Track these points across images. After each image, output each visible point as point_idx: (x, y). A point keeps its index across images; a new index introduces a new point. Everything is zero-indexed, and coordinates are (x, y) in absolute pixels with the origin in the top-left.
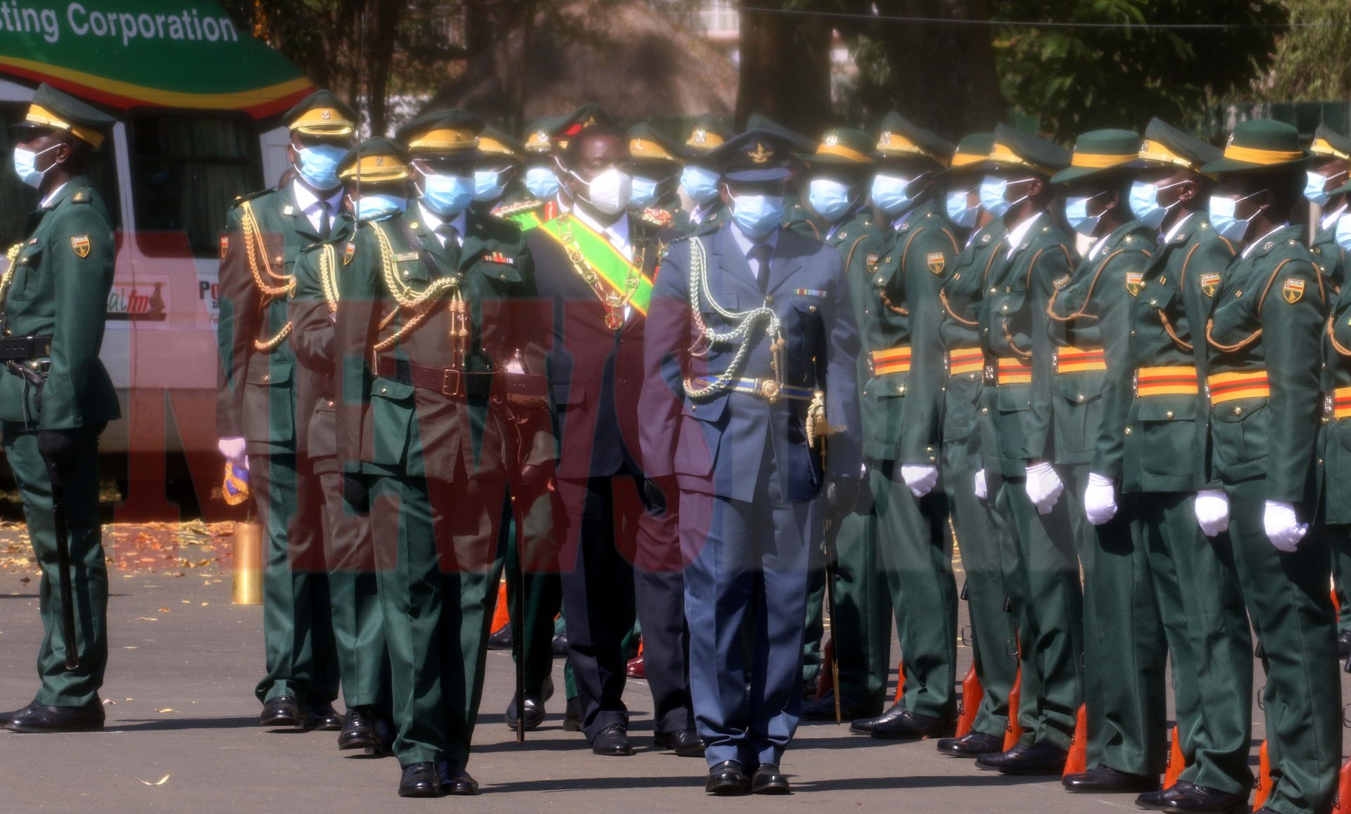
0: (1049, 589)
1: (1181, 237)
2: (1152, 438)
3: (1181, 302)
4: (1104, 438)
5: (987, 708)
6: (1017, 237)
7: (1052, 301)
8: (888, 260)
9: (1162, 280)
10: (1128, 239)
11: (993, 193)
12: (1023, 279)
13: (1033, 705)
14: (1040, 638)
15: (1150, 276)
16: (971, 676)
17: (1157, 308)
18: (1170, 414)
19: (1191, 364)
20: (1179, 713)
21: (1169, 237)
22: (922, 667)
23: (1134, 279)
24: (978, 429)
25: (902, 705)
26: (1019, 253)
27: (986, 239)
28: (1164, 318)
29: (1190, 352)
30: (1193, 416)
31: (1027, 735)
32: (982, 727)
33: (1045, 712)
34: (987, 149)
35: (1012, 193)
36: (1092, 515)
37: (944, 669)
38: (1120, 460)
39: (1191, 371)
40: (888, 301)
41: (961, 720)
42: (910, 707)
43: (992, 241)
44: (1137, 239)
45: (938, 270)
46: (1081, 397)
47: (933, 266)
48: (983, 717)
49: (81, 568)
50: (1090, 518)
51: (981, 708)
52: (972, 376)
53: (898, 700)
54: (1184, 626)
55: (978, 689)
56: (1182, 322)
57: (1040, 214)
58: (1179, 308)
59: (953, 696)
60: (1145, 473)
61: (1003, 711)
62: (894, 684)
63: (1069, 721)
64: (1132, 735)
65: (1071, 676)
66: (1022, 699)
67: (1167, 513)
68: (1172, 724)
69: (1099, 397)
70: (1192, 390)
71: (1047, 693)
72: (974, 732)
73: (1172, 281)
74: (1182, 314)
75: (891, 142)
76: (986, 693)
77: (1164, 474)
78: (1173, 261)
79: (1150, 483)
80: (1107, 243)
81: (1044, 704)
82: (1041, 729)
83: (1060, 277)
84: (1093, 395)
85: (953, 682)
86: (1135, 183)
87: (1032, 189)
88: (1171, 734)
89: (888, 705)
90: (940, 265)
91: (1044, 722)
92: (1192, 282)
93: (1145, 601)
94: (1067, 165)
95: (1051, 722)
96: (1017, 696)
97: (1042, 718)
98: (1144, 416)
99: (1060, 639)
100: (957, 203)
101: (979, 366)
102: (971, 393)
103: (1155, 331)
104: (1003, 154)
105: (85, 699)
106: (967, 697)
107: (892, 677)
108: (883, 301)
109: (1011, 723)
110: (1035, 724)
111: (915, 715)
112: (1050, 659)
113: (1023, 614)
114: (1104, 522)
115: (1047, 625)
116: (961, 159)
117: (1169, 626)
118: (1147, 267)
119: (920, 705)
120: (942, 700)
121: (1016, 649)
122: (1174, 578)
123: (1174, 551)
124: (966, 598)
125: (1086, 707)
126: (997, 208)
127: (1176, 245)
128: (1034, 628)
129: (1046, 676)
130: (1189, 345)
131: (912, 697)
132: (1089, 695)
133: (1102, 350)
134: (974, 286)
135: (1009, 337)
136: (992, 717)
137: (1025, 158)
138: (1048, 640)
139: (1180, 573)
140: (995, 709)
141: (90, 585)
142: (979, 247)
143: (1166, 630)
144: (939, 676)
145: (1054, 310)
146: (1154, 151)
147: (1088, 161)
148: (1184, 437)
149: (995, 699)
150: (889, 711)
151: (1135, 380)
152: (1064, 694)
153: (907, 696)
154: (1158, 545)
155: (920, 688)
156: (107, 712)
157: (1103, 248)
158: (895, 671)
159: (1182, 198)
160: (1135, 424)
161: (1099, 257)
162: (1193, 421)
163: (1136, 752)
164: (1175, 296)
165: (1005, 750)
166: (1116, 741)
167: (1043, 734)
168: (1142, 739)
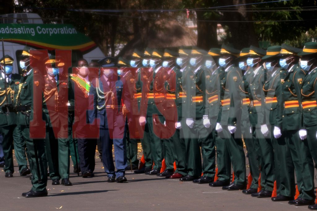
0: (267, 154)
1: (292, 70)
2: (289, 118)
3: (293, 85)
4: (278, 118)
5: (253, 182)
7: (264, 87)
8: (224, 78)
9: (289, 81)
10: (281, 71)
11: (250, 61)
13: (264, 181)
14: (265, 165)
15: (286, 80)
16: (249, 175)
17: (288, 87)
18: (293, 112)
19: (297, 100)
20: (298, 182)
21: (289, 71)
22: (238, 173)
23: (282, 80)
24: (249, 117)
25: (234, 182)
26: (257, 75)
27: (249, 73)
28: (290, 90)
29: (296, 97)
31: (263, 188)
32: (253, 187)
33: (267, 183)
34: (248, 52)
35: (254, 62)
36: (276, 136)
37: (243, 173)
38: (282, 123)
39: (297, 102)
41: (248, 186)
42: (236, 183)
43: (251, 73)
44: (283, 71)
46: (272, 109)
48: (253, 184)
49: (41, 158)
50: (275, 137)
51: (252, 182)
52: (248, 105)
53: (233, 181)
54: (298, 161)
55: (251, 178)
56: (294, 90)
57: (261, 66)
58: (293, 87)
59: (246, 180)
60: (287, 126)
61: (257, 183)
62: (232, 178)
63: (272, 184)
64: (287, 187)
65: (272, 174)
66: (261, 180)
67: (293, 135)
68: (296, 184)
69: (276, 108)
70: (298, 106)
71: (267, 178)
72: (251, 188)
73: (291, 81)
74: (294, 88)
75: (223, 51)
76: (253, 179)
77: (292, 126)
78: (291, 76)
79: (289, 128)
80: (276, 73)
81: (266, 181)
82: (266, 187)
83: (266, 81)
84: (274, 108)
85: (246, 177)
87: (259, 60)
91: (267, 185)
92: (296, 81)
93: (289, 156)
94: (266, 55)
95: (268, 185)
97: (266, 184)
98: (287, 112)
99: (270, 165)
100: (242, 65)
101: (249, 103)
103: (288, 93)
104: (252, 52)
105: (43, 189)
106: (249, 180)
107: (232, 176)
108: (223, 88)
109: (259, 186)
110: (264, 186)
111: (237, 185)
112: (267, 170)
113: (261, 160)
114: (279, 138)
115: (266, 162)
116: (242, 54)
117: (295, 162)
118: (285, 78)
119: (238, 182)
120: (243, 181)
121: (259, 168)
122: (295, 150)
123: (295, 144)
124: (248, 157)
125: (276, 182)
126: (251, 65)
127: (291, 72)
128: (263, 163)
129: (267, 174)
130: (296, 95)
131: (236, 181)
132: (277, 178)
133: (276, 98)
135: (255, 95)
136: (255, 184)
137: (257, 53)
138: (267, 166)
139: (296, 149)
140: (255, 182)
141: (43, 163)
142: (248, 75)
143: (294, 162)
144: (242, 175)
145: (264, 89)
146: (284, 52)
147: (270, 54)
148: (296, 117)
149: (255, 180)
150: (231, 184)
151: (284, 104)
152: (271, 179)
153: (235, 180)
154: (291, 143)
155: (238, 178)
156: (48, 192)
158: (232, 175)
159: (292, 61)
160: (285, 115)
161: (274, 76)
162: (298, 113)
163: (288, 191)
164: (292, 84)
165: (258, 192)
166: (283, 189)
167: (267, 188)
168: (290, 188)
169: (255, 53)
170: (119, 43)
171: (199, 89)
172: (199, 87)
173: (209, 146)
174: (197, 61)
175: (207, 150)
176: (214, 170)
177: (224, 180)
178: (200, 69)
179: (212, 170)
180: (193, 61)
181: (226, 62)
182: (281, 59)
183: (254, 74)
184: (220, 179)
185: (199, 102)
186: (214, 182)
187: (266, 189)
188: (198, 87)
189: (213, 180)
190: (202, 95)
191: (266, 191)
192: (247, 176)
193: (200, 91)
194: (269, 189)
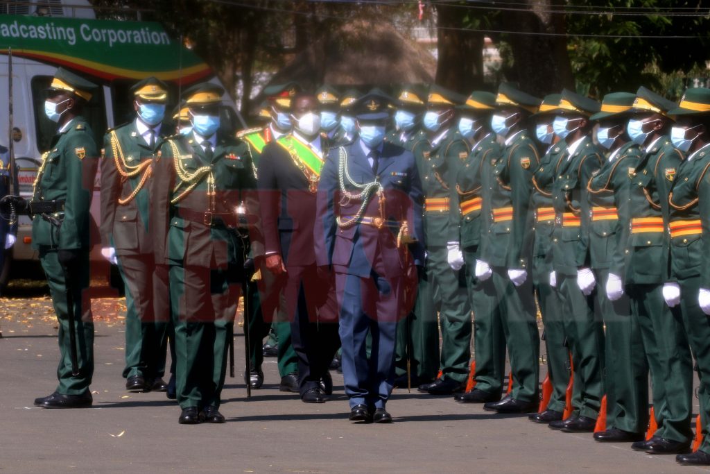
0: (588, 335)
1: (655, 149)
2: (640, 255)
3: (655, 183)
4: (617, 255)
5: (555, 397)
6: (573, 149)
7: (589, 182)
8: (501, 161)
9: (645, 172)
10: (630, 150)
11: (560, 126)
12: (576, 171)
13: (579, 395)
14: (582, 360)
15: (639, 170)
17: (641, 187)
18: (649, 242)
19: (660, 216)
20: (654, 400)
21: (648, 150)
22: (521, 376)
23: (631, 170)
24: (552, 250)
25: (511, 395)
26: (574, 157)
27: (557, 150)
28: (646, 192)
29: (659, 210)
30: (661, 244)
31: (575, 411)
32: (552, 407)
33: (585, 399)
34: (557, 103)
35: (570, 126)
36: (611, 295)
37: (533, 376)
38: (624, 267)
39: (660, 220)
40: (501, 183)
41: (542, 403)
42: (515, 397)
43: (560, 151)
44: (634, 150)
45: (526, 167)
46: (605, 234)
47: (524, 165)
48: (553, 402)
49: (80, 321)
50: (609, 297)
51: (552, 397)
52: (549, 222)
53: (509, 393)
54: (657, 354)
55: (550, 387)
56: (655, 194)
57: (584, 137)
58: (654, 186)
59: (537, 391)
60: (636, 274)
61: (563, 399)
62: (507, 384)
63: (597, 404)
64: (630, 411)
65: (599, 380)
66: (574, 392)
67: (647, 294)
68: (651, 406)
69: (614, 233)
70: (661, 230)
71: (586, 389)
72: (548, 410)
73: (650, 172)
74: (655, 190)
75: (502, 99)
76: (555, 389)
77: (646, 274)
78: (650, 161)
79: (639, 279)
80: (619, 152)
81: (584, 395)
82: (583, 408)
84: (611, 232)
85: (538, 383)
86: (631, 120)
87: (581, 124)
88: (651, 410)
89: (504, 395)
90: (527, 164)
92: (661, 173)
93: (637, 341)
94: (598, 111)
96: (571, 391)
97: (583, 403)
98: (636, 243)
99: (593, 361)
100: (542, 131)
101: (552, 217)
102: (548, 231)
103: (641, 199)
104: (566, 105)
105: (82, 391)
106: (544, 392)
107: (506, 381)
108: (498, 183)
109: (567, 405)
110: (580, 405)
111: (517, 401)
112: (588, 371)
113: (574, 348)
114: (616, 299)
115: (586, 353)
116: (545, 108)
117: (649, 355)
118: (637, 165)
119: (520, 395)
120: (531, 393)
121: (570, 366)
122: (652, 330)
123: (652, 315)
124: (544, 339)
125: (607, 397)
126: (562, 133)
127: (652, 154)
128: (579, 355)
129: (586, 380)
130: (659, 206)
131: (516, 391)
132: (609, 390)
133: (615, 209)
134: (550, 175)
135: (568, 202)
136: (558, 402)
137: (578, 107)
138: (587, 361)
139: (654, 326)
140: (558, 398)
141: (85, 331)
142: (553, 154)
143: (648, 357)
144: (530, 380)
145: (591, 187)
146: (641, 104)
147: (609, 109)
148: (657, 255)
149: (559, 392)
150: (504, 399)
151: (631, 225)
152: (595, 390)
153: (513, 390)
154: (643, 312)
155: (520, 387)
156: (94, 398)
157: (616, 155)
158: (508, 378)
159: (655, 128)
160: (631, 248)
161: (615, 159)
162: (661, 246)
163: (632, 420)
164: (651, 181)
165: (564, 419)
166: (622, 415)
167: (584, 411)
168: (635, 414)
169: (571, 108)
170: (261, 69)
171: (441, 181)
172: (442, 179)
173: (458, 312)
174: (441, 119)
175: (453, 321)
176: (467, 365)
177: (489, 390)
178: (445, 137)
179: (461, 366)
180: (431, 119)
181: (508, 123)
183: (567, 155)
184: (479, 385)
185: (441, 210)
186: (467, 391)
187: (582, 413)
188: (439, 178)
189: (465, 388)
190: (448, 196)
191: (582, 417)
192: (540, 381)
193: (443, 187)
194: (590, 413)
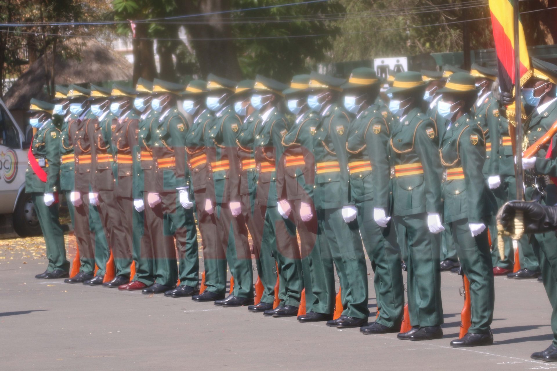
1: (328, 113)
2: (323, 189)
3: (330, 137)
5: (266, 293)
6: (265, 117)
7: (283, 139)
8: (215, 127)
9: (322, 129)
10: (311, 115)
11: (256, 100)
12: (269, 133)
13: (284, 291)
14: (284, 266)
15: (318, 128)
17: (321, 140)
18: (330, 179)
19: (336, 160)
21: (324, 113)
22: (239, 279)
23: (313, 129)
24: (255, 189)
25: (233, 294)
26: (266, 123)
27: (252, 119)
28: (324, 144)
29: (335, 156)
30: (339, 179)
31: (283, 302)
32: (265, 300)
33: (288, 293)
34: (251, 85)
35: (264, 100)
37: (248, 280)
39: (336, 163)
40: (216, 143)
42: (236, 294)
43: (254, 120)
44: (313, 115)
45: (236, 131)
46: (295, 175)
48: (265, 296)
51: (264, 293)
52: (251, 170)
53: (231, 292)
55: (261, 287)
56: (331, 145)
57: (273, 108)
58: (329, 139)
59: (252, 289)
60: (322, 202)
61: (273, 294)
62: (229, 287)
63: (298, 296)
64: (323, 299)
65: (297, 279)
66: (280, 289)
67: (331, 215)
70: (338, 170)
71: (288, 286)
72: (261, 303)
73: (326, 130)
74: (331, 142)
75: (212, 85)
76: (266, 288)
77: (329, 202)
78: (325, 122)
79: (325, 206)
81: (287, 289)
82: (287, 299)
83: (283, 130)
84: (300, 174)
85: (252, 285)
89: (227, 295)
91: (288, 297)
92: (333, 129)
93: (325, 249)
95: (290, 296)
97: (287, 296)
98: (320, 181)
99: (293, 266)
100: (239, 106)
101: (254, 166)
102: (251, 176)
103: (321, 149)
104: (259, 86)
106: (257, 290)
107: (228, 284)
108: (214, 143)
109: (275, 298)
110: (285, 298)
111: (238, 298)
112: (289, 273)
113: (278, 257)
115: (287, 261)
116: (238, 90)
118: (317, 125)
119: (240, 294)
120: (248, 291)
121: (276, 270)
122: (335, 240)
123: (334, 230)
125: (305, 290)
126: (258, 106)
127: (326, 116)
129: (288, 279)
130: (334, 153)
131: (236, 291)
134: (249, 138)
136: (268, 296)
137: (268, 87)
138: (288, 266)
139: (337, 237)
140: (268, 293)
142: (249, 123)
143: (333, 260)
144: (246, 282)
146: (315, 84)
148: (335, 188)
149: (269, 289)
150: (228, 297)
151: (316, 168)
152: (295, 286)
153: (234, 290)
155: (240, 287)
157: (302, 118)
158: (229, 282)
159: (327, 99)
160: (317, 184)
161: (300, 122)
162: (339, 181)
163: (325, 305)
164: (327, 135)
165: (274, 308)
166: (317, 302)
167: (288, 302)
168: (328, 301)
169: (264, 88)
171: (166, 146)
172: (167, 144)
173: (187, 238)
174: (162, 103)
175: (183, 244)
177: (216, 291)
178: (167, 115)
179: (192, 276)
180: (156, 103)
182: (310, 96)
183: (261, 121)
184: (209, 288)
185: (169, 167)
186: (200, 293)
187: (287, 303)
188: (165, 144)
190: (174, 156)
191: (287, 306)
192: (254, 283)
193: (168, 150)
194: (293, 303)
